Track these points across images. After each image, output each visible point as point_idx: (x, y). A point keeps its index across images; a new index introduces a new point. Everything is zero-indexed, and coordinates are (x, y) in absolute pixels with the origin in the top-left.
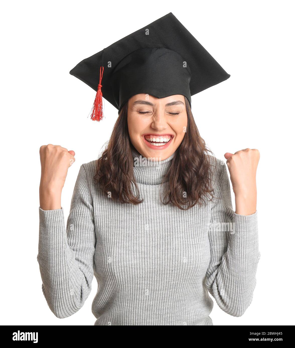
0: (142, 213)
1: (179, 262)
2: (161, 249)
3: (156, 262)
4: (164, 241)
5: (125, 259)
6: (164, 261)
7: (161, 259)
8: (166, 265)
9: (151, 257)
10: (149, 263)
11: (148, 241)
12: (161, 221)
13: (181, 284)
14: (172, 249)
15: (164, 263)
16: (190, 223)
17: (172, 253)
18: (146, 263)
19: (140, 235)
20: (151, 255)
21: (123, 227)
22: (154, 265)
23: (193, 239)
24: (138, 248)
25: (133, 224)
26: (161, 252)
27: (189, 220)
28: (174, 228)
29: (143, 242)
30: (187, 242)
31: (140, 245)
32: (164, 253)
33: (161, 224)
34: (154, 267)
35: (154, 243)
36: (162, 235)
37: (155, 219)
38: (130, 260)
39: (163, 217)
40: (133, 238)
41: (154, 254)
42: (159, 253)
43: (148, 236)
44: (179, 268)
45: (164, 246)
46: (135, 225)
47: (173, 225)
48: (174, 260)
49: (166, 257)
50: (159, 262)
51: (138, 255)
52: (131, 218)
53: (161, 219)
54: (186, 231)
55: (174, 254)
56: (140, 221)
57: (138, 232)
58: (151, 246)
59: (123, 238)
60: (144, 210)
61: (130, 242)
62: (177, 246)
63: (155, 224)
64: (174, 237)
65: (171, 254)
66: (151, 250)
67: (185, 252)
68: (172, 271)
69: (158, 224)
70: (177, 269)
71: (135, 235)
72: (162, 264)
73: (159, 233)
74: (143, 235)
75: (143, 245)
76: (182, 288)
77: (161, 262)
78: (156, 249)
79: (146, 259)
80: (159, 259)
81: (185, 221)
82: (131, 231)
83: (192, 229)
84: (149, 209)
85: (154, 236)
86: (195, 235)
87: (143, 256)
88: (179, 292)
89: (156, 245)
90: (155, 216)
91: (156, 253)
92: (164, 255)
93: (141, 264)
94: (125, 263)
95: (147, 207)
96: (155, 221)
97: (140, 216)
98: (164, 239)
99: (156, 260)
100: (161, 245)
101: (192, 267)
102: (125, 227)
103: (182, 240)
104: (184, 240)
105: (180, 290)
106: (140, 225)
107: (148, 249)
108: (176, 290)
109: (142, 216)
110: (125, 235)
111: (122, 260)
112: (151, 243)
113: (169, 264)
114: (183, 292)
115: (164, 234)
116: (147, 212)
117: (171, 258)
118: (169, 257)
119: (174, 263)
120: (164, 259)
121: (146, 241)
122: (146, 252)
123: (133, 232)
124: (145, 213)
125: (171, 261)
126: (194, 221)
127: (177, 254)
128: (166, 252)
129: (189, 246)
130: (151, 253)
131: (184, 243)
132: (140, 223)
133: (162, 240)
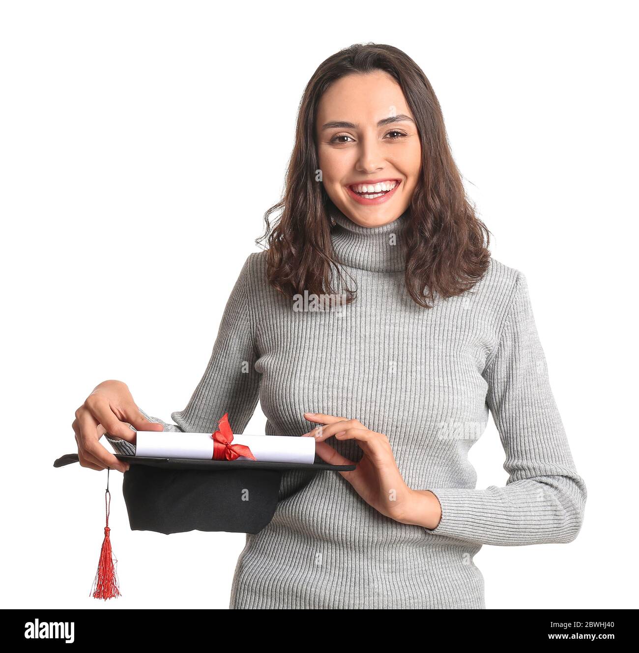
0: (349, 324)
1: (411, 412)
2: (380, 387)
3: (368, 408)
6: (382, 408)
7: (378, 405)
8: (387, 416)
9: (359, 398)
10: (354, 409)
11: (357, 373)
12: (382, 341)
13: (411, 453)
14: (399, 390)
15: (383, 411)
16: (436, 351)
18: (349, 408)
19: (343, 362)
20: (360, 394)
21: (311, 347)
22: (363, 412)
24: (336, 381)
25: (330, 343)
26: (379, 393)
28: (405, 356)
29: (347, 373)
30: (428, 381)
31: (342, 376)
32: (384, 393)
33: (382, 346)
35: (366, 376)
36: (382, 364)
37: (372, 336)
38: (320, 400)
39: (387, 333)
41: (365, 393)
42: (374, 393)
43: (357, 364)
44: (409, 424)
45: (385, 383)
46: (334, 343)
47: (405, 350)
48: (402, 409)
49: (388, 402)
50: (373, 409)
51: (335, 393)
52: (327, 333)
53: (382, 338)
54: (427, 363)
55: (403, 399)
56: (344, 337)
57: (338, 355)
58: (361, 381)
59: (309, 364)
60: (353, 319)
61: (323, 370)
65: (398, 399)
66: (360, 387)
67: (422, 396)
68: (397, 427)
69: (377, 347)
70: (405, 424)
71: (333, 361)
72: (378, 413)
73: (377, 360)
75: (346, 377)
76: (413, 461)
77: (377, 409)
80: (374, 404)
82: (325, 354)
84: (363, 318)
85: (367, 365)
87: (345, 395)
89: (371, 379)
90: (373, 331)
91: (369, 392)
92: (383, 398)
95: (358, 314)
96: (372, 340)
97: (344, 330)
99: (369, 404)
100: (380, 381)
101: (433, 425)
102: (316, 348)
103: (419, 376)
104: (423, 376)
105: (409, 464)
106: (343, 345)
107: (356, 384)
108: (401, 462)
109: (349, 330)
112: (362, 375)
113: (391, 414)
115: (387, 364)
116: (358, 322)
117: (397, 404)
118: (393, 403)
119: (401, 414)
120: (383, 404)
122: (350, 388)
123: (329, 355)
124: (354, 324)
125: (396, 410)
126: (444, 351)
127: (408, 400)
128: (389, 394)
129: (432, 388)
130: (360, 391)
131: (423, 381)
132: (344, 341)
133: (382, 372)
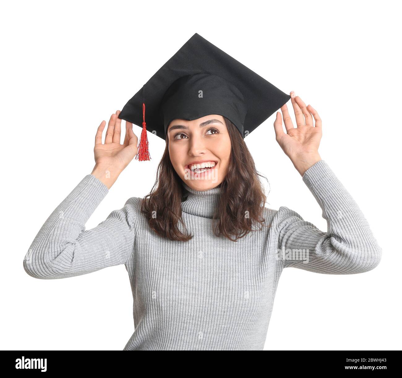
0: (195, 246)
1: (232, 302)
2: (214, 287)
3: (207, 300)
4: (217, 279)
5: (174, 292)
6: (216, 300)
7: (213, 298)
8: (218, 305)
9: (202, 294)
10: (199, 300)
11: (201, 277)
12: (215, 257)
13: (233, 329)
14: (225, 289)
15: (216, 302)
16: (247, 263)
17: (225, 292)
18: (196, 300)
19: (192, 269)
20: (203, 292)
21: (173, 259)
22: (204, 303)
23: (250, 281)
24: (189, 282)
26: (214, 291)
27: (247, 261)
28: (229, 267)
29: (195, 277)
30: (242, 283)
31: (192, 279)
32: (216, 291)
33: (215, 260)
34: (204, 306)
35: (206, 279)
36: (215, 271)
38: (180, 294)
40: (184, 271)
41: (206, 291)
42: (211, 291)
43: (201, 271)
44: (231, 310)
45: (217, 284)
46: (187, 257)
48: (227, 300)
49: (219, 296)
50: (210, 301)
51: (188, 291)
52: (182, 251)
53: (215, 255)
54: (242, 272)
55: (228, 294)
56: (192, 254)
57: (189, 265)
58: (203, 282)
59: (173, 270)
60: (198, 243)
61: (181, 275)
62: (231, 285)
63: (209, 259)
64: (229, 275)
65: (225, 294)
66: (203, 287)
67: (239, 292)
68: (224, 312)
69: (212, 260)
70: (229, 310)
71: (186, 269)
72: (213, 303)
73: (212, 269)
74: (195, 270)
75: (194, 279)
76: (234, 334)
77: (213, 301)
78: (208, 286)
79: (197, 296)
80: (211, 298)
81: (242, 261)
83: (249, 270)
84: (204, 243)
85: (206, 271)
86: (252, 277)
87: (194, 292)
88: (230, 339)
89: (209, 282)
90: (210, 251)
91: (208, 290)
92: (216, 294)
93: (191, 301)
94: (174, 296)
95: (201, 240)
96: (209, 256)
97: (192, 250)
98: (217, 277)
99: (208, 298)
100: (214, 283)
102: (176, 260)
103: (237, 280)
105: (231, 336)
106: (192, 258)
107: (200, 285)
109: (195, 249)
110: (176, 268)
111: (171, 293)
112: (203, 279)
113: (221, 304)
114: (235, 338)
115: (218, 272)
116: (201, 245)
117: (224, 297)
118: (222, 297)
119: (227, 303)
120: (216, 298)
121: (198, 276)
122: (197, 288)
123: (184, 264)
124: (198, 246)
125: (224, 301)
126: (251, 263)
127: (230, 295)
128: (219, 291)
129: (245, 287)
130: (203, 289)
131: (240, 283)
132: (192, 256)
